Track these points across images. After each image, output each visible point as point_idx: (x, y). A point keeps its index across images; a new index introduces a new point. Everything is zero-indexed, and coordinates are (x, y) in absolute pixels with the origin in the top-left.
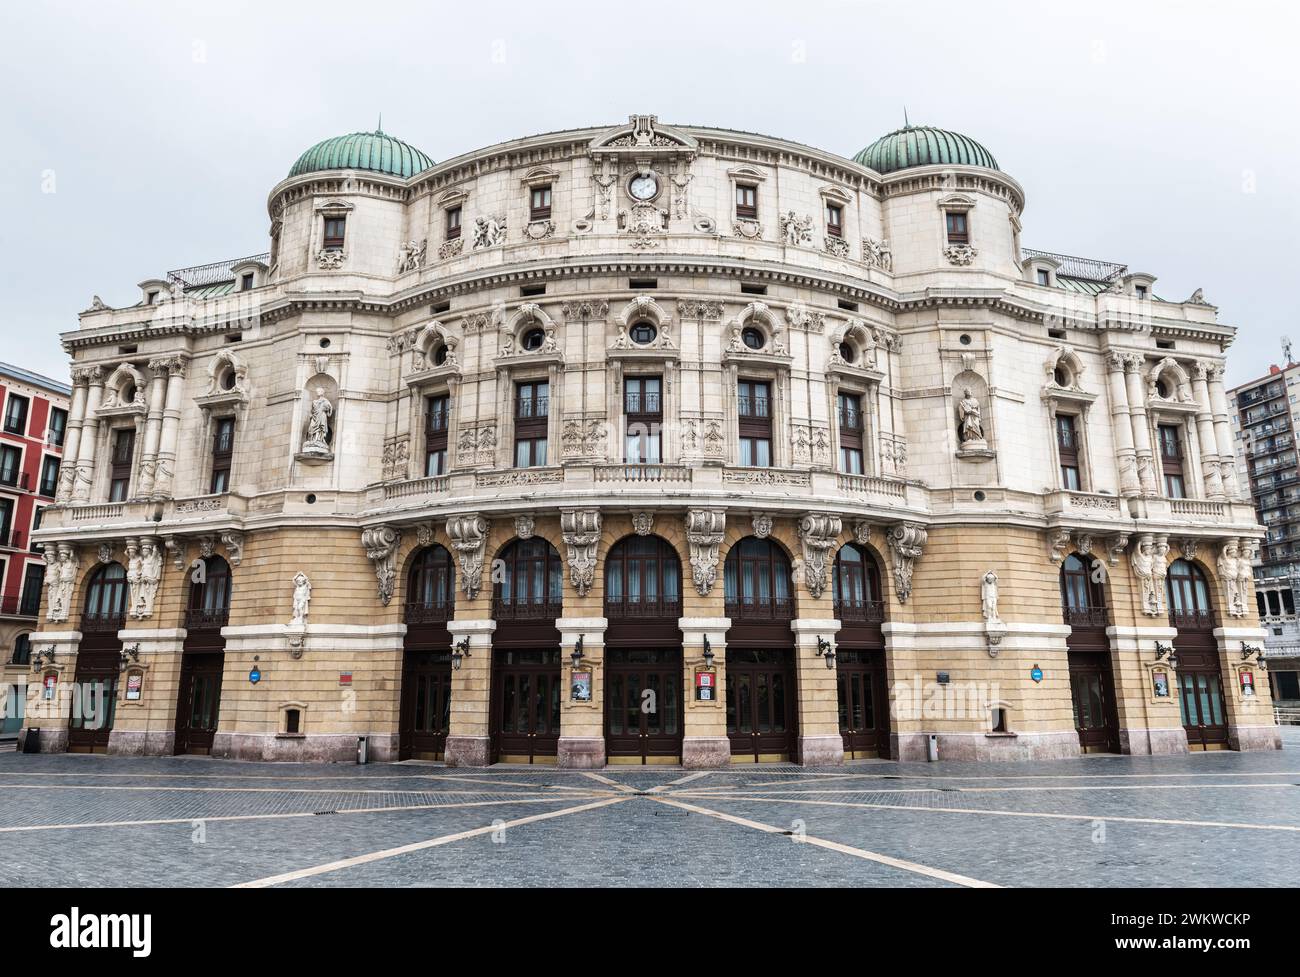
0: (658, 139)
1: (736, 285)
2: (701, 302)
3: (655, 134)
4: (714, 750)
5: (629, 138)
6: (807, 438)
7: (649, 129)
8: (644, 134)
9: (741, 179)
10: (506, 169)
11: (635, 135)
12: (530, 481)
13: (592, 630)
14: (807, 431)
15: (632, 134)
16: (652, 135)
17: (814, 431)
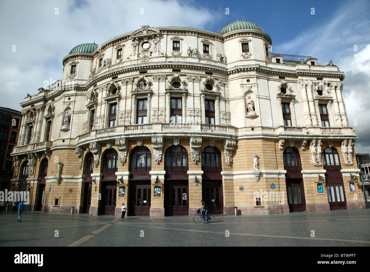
0: (149, 31)
1: (171, 70)
2: (160, 75)
3: (148, 30)
4: (159, 211)
5: (141, 32)
6: (193, 114)
7: (146, 29)
8: (145, 31)
9: (174, 40)
10: (112, 46)
11: (143, 31)
12: (109, 132)
13: (125, 175)
14: (193, 112)
15: (142, 31)
16: (147, 30)
17: (195, 112)
